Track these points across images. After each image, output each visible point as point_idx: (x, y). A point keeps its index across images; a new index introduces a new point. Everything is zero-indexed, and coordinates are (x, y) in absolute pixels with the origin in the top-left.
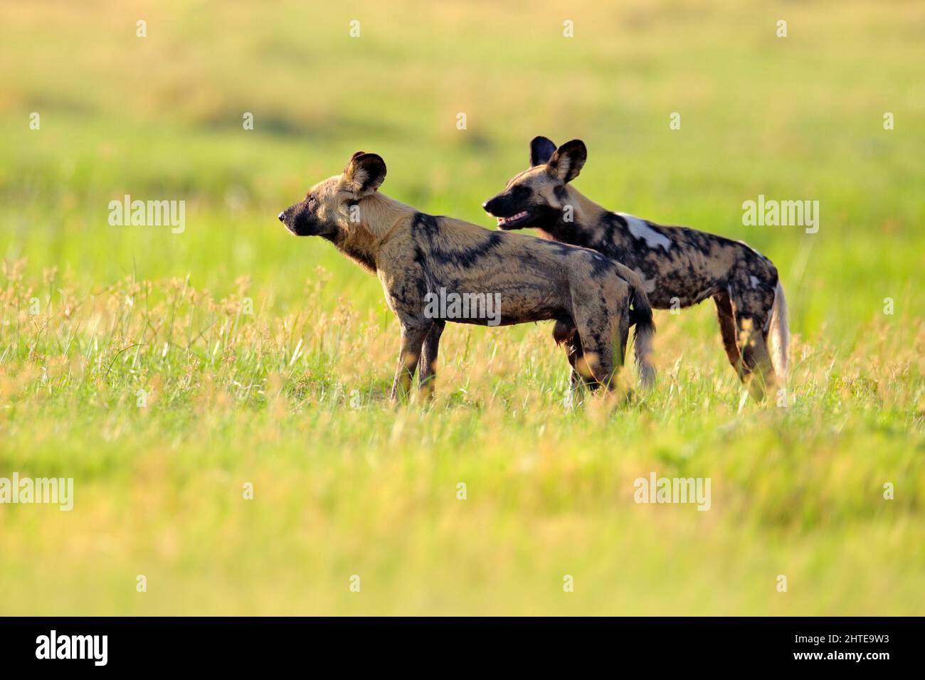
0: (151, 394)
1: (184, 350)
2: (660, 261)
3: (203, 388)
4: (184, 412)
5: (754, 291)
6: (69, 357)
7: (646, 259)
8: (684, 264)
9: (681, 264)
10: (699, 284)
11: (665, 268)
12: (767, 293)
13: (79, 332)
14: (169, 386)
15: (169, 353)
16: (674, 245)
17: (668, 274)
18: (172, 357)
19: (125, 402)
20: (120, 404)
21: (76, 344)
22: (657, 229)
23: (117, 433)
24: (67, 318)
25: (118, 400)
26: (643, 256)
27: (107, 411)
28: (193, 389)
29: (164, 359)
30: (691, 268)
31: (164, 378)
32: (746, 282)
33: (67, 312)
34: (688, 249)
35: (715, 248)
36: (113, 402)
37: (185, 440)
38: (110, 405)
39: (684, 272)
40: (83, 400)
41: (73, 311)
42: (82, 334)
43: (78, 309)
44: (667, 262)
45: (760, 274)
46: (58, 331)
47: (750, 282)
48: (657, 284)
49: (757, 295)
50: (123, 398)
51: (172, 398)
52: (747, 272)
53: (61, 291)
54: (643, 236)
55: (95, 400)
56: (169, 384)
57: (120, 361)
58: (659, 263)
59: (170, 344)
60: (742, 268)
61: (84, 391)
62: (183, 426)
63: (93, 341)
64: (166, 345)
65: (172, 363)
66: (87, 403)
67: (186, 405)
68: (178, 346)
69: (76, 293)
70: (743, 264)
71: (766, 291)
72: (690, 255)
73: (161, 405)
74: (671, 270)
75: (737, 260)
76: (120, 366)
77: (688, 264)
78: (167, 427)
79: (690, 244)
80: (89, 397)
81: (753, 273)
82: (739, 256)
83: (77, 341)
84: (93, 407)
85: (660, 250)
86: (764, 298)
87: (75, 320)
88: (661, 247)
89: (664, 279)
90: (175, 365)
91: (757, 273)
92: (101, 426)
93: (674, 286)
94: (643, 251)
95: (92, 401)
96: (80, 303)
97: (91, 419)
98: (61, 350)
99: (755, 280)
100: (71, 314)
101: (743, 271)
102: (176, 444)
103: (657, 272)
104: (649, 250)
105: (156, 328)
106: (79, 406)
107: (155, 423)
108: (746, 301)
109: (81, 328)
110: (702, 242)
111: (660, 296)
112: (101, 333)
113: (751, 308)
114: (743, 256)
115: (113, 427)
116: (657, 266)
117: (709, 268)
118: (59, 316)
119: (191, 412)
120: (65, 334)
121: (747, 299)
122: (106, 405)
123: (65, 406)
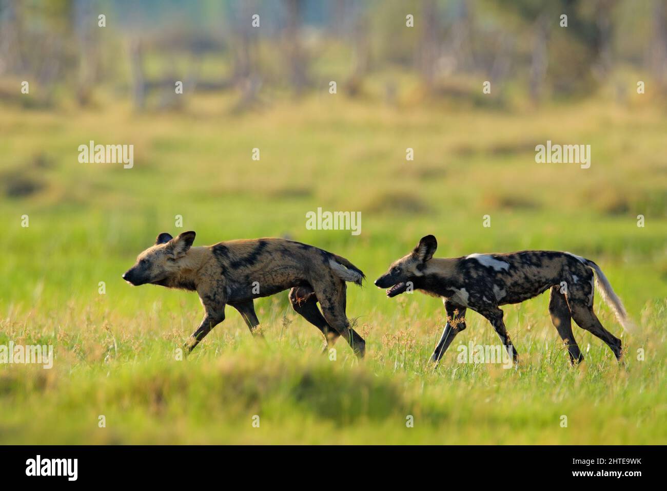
0: (581, 374)
1: (599, 347)
2: (505, 278)
3: (611, 370)
4: (600, 385)
5: (576, 285)
6: (531, 354)
7: (497, 278)
8: (520, 276)
9: (518, 277)
10: (537, 285)
11: (509, 281)
12: (585, 285)
13: (536, 339)
14: (591, 369)
15: (591, 349)
16: (512, 266)
17: (511, 284)
18: (593, 352)
19: (565, 380)
20: (562, 381)
21: (535, 346)
22: (499, 259)
23: (561, 398)
24: (529, 331)
25: (561, 378)
26: (494, 277)
27: (555, 385)
28: (606, 371)
29: (588, 353)
30: (526, 278)
31: (588, 365)
32: (570, 279)
33: (529, 328)
34: (522, 267)
35: (546, 261)
36: (558, 380)
37: (602, 401)
38: (556, 382)
39: (521, 281)
40: (540, 380)
41: (532, 327)
42: (538, 341)
43: (535, 326)
44: (509, 278)
45: (579, 273)
46: (524, 339)
47: (573, 279)
48: (506, 291)
49: (578, 287)
50: (563, 377)
51: (593, 376)
52: (569, 273)
53: (525, 315)
54: (491, 265)
55: (547, 379)
56: (591, 368)
57: (561, 355)
58: (504, 279)
59: (591, 344)
60: (567, 271)
61: (540, 374)
62: (600, 393)
63: (544, 344)
64: (589, 345)
65: (592, 355)
66: (542, 381)
67: (602, 380)
68: (596, 345)
69: (534, 316)
70: (567, 268)
71: (584, 283)
72: (524, 270)
73: (587, 380)
74: (513, 282)
75: (563, 266)
76: (562, 359)
77: (523, 276)
78: (591, 394)
79: (523, 263)
80: (544, 378)
81: (574, 273)
82: (564, 263)
83: (536, 344)
84: (546, 383)
85: (503, 271)
86: (583, 288)
87: (533, 332)
88: (503, 269)
89: (510, 288)
90: (595, 356)
91: (577, 273)
92: (551, 395)
93: (517, 289)
94: (493, 274)
95: (545, 380)
96: (536, 322)
97: (545, 391)
98: (526, 350)
99: (575, 278)
100: (531, 328)
101: (567, 272)
102: (596, 403)
103: (505, 284)
104: (497, 272)
105: (582, 335)
106: (537, 384)
107: (583, 392)
108: (572, 291)
109: (538, 337)
110: (534, 260)
111: (511, 297)
112: (550, 339)
113: (575, 296)
114: (567, 263)
115: (558, 395)
116: (503, 281)
117: (542, 274)
118: (524, 330)
119: (605, 384)
120: (528, 341)
121: (572, 290)
122: (554, 382)
123: (530, 384)
